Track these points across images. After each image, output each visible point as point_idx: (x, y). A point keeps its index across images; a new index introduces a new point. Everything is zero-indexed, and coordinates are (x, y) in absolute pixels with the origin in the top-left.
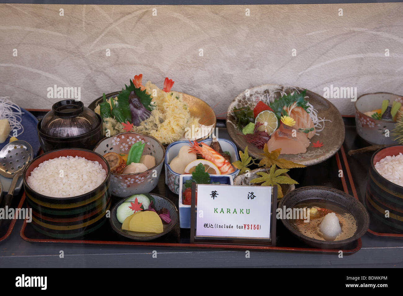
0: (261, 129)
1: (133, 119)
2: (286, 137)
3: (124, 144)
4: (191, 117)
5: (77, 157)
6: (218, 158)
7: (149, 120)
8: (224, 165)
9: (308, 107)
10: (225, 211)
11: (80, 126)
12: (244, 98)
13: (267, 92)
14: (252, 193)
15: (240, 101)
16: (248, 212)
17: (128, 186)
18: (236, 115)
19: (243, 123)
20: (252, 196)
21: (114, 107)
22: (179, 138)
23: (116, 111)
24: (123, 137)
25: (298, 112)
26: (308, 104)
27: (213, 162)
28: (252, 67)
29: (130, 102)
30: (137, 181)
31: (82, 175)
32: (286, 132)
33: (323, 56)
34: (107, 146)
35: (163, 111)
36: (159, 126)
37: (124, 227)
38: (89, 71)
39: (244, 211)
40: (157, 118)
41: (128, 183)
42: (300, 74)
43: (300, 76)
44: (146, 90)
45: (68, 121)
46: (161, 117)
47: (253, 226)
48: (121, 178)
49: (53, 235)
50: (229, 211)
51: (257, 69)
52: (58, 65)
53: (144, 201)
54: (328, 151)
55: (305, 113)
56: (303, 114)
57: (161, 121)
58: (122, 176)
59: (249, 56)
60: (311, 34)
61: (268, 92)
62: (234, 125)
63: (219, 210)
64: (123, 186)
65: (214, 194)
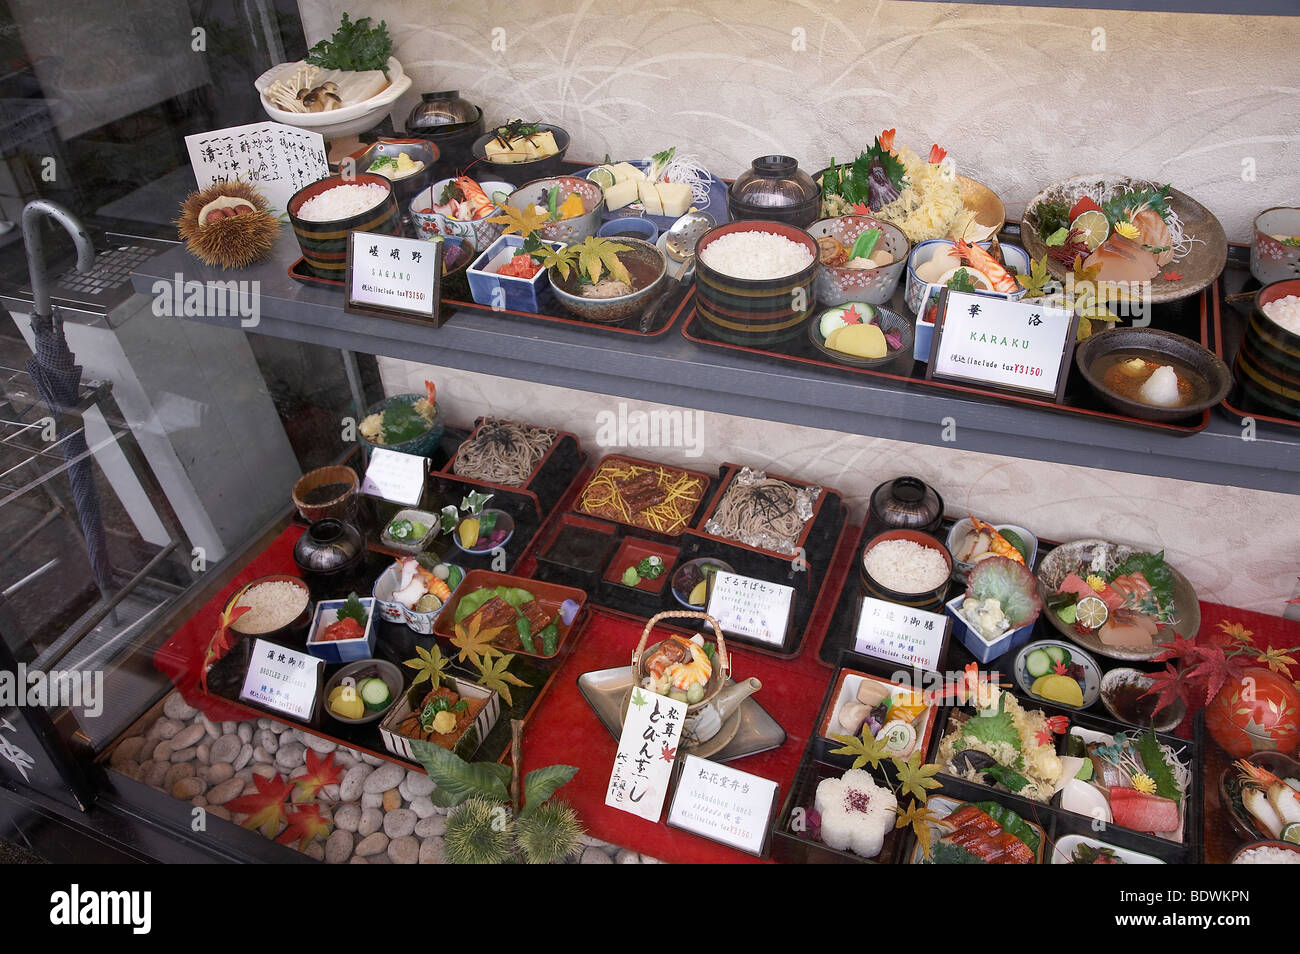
0: (1079, 239)
1: (872, 200)
2: (1117, 253)
3: (850, 233)
4: (964, 207)
5: (775, 234)
6: (995, 269)
7: (895, 204)
8: (1003, 280)
9: (1168, 215)
10: (988, 338)
11: (787, 193)
12: (1060, 192)
13: (1101, 184)
14: (1037, 316)
15: (1051, 195)
16: (1026, 345)
17: (845, 289)
18: (1040, 215)
19: (1050, 229)
20: (1036, 320)
21: (846, 180)
22: (938, 237)
23: (848, 187)
24: (850, 221)
25: (1146, 219)
26: (1169, 210)
27: (986, 274)
28: (1083, 143)
29: (871, 172)
30: (859, 281)
31: (778, 258)
32: (1119, 247)
33: (1212, 134)
34: (824, 231)
35: (920, 193)
36: (910, 213)
37: (828, 344)
38: (818, 131)
39: (1019, 343)
40: (908, 202)
41: (846, 283)
42: (1165, 163)
43: (1164, 166)
44: (897, 156)
45: (772, 183)
46: (915, 201)
47: (1030, 369)
48: (835, 273)
49: (725, 337)
50: (994, 339)
51: (1091, 148)
52: (774, 118)
53: (866, 313)
54: (1187, 287)
55: (1161, 223)
56: (1156, 223)
57: (914, 208)
58: (837, 270)
59: (1079, 124)
60: (1196, 92)
61: (1103, 186)
62: (1034, 230)
63: (978, 337)
64: (836, 286)
65: (974, 310)
